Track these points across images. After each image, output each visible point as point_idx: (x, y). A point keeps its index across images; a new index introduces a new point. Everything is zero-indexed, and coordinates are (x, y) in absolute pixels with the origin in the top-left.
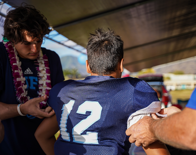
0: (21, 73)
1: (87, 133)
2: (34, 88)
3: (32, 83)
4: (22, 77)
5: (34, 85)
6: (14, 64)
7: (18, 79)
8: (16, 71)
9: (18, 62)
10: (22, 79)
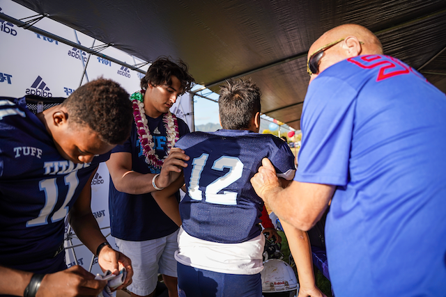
0: (147, 130)
1: (225, 192)
2: (162, 148)
3: (160, 143)
4: (148, 134)
5: (162, 145)
6: (139, 121)
7: (144, 136)
8: (141, 128)
9: (143, 119)
10: (148, 136)
